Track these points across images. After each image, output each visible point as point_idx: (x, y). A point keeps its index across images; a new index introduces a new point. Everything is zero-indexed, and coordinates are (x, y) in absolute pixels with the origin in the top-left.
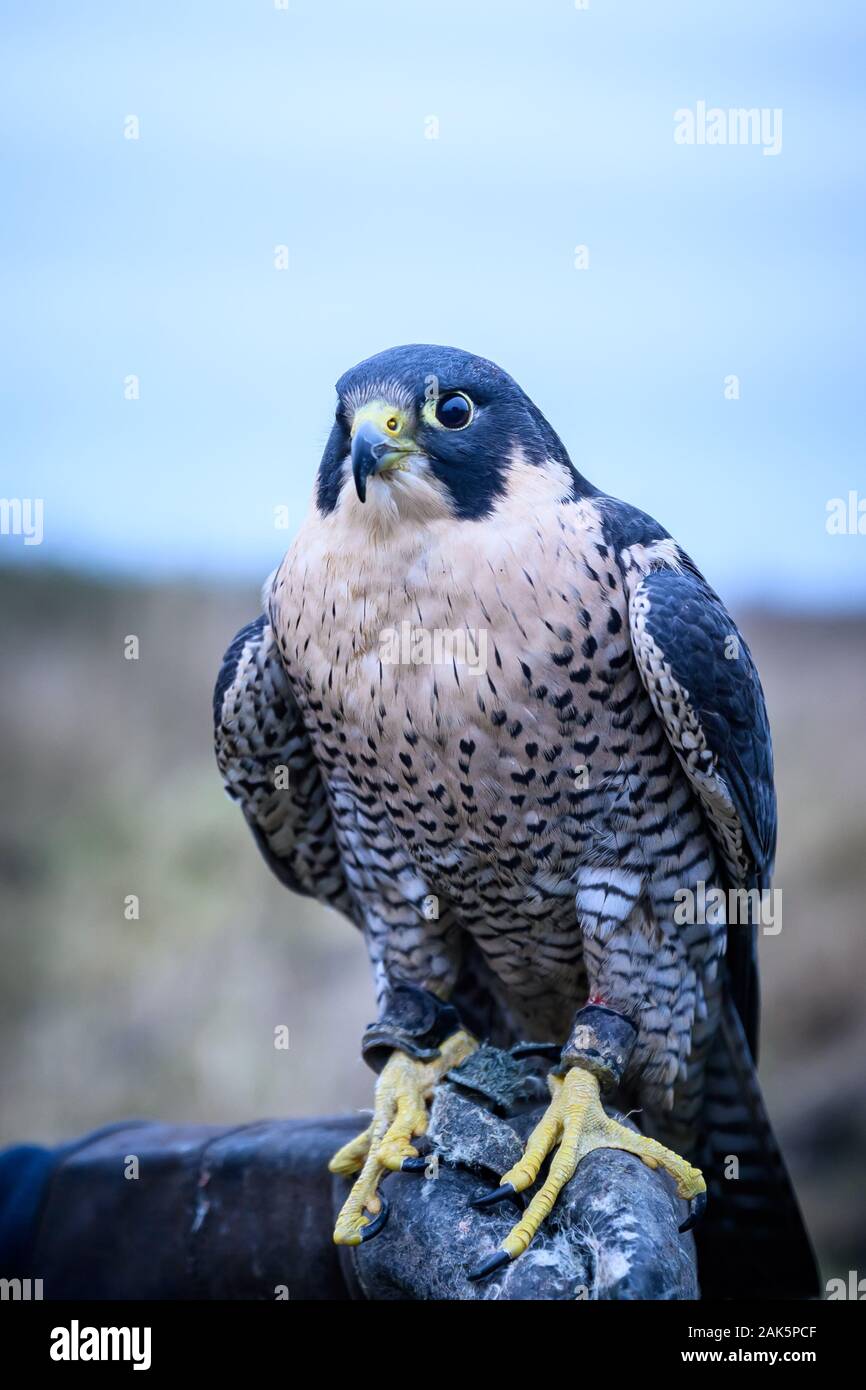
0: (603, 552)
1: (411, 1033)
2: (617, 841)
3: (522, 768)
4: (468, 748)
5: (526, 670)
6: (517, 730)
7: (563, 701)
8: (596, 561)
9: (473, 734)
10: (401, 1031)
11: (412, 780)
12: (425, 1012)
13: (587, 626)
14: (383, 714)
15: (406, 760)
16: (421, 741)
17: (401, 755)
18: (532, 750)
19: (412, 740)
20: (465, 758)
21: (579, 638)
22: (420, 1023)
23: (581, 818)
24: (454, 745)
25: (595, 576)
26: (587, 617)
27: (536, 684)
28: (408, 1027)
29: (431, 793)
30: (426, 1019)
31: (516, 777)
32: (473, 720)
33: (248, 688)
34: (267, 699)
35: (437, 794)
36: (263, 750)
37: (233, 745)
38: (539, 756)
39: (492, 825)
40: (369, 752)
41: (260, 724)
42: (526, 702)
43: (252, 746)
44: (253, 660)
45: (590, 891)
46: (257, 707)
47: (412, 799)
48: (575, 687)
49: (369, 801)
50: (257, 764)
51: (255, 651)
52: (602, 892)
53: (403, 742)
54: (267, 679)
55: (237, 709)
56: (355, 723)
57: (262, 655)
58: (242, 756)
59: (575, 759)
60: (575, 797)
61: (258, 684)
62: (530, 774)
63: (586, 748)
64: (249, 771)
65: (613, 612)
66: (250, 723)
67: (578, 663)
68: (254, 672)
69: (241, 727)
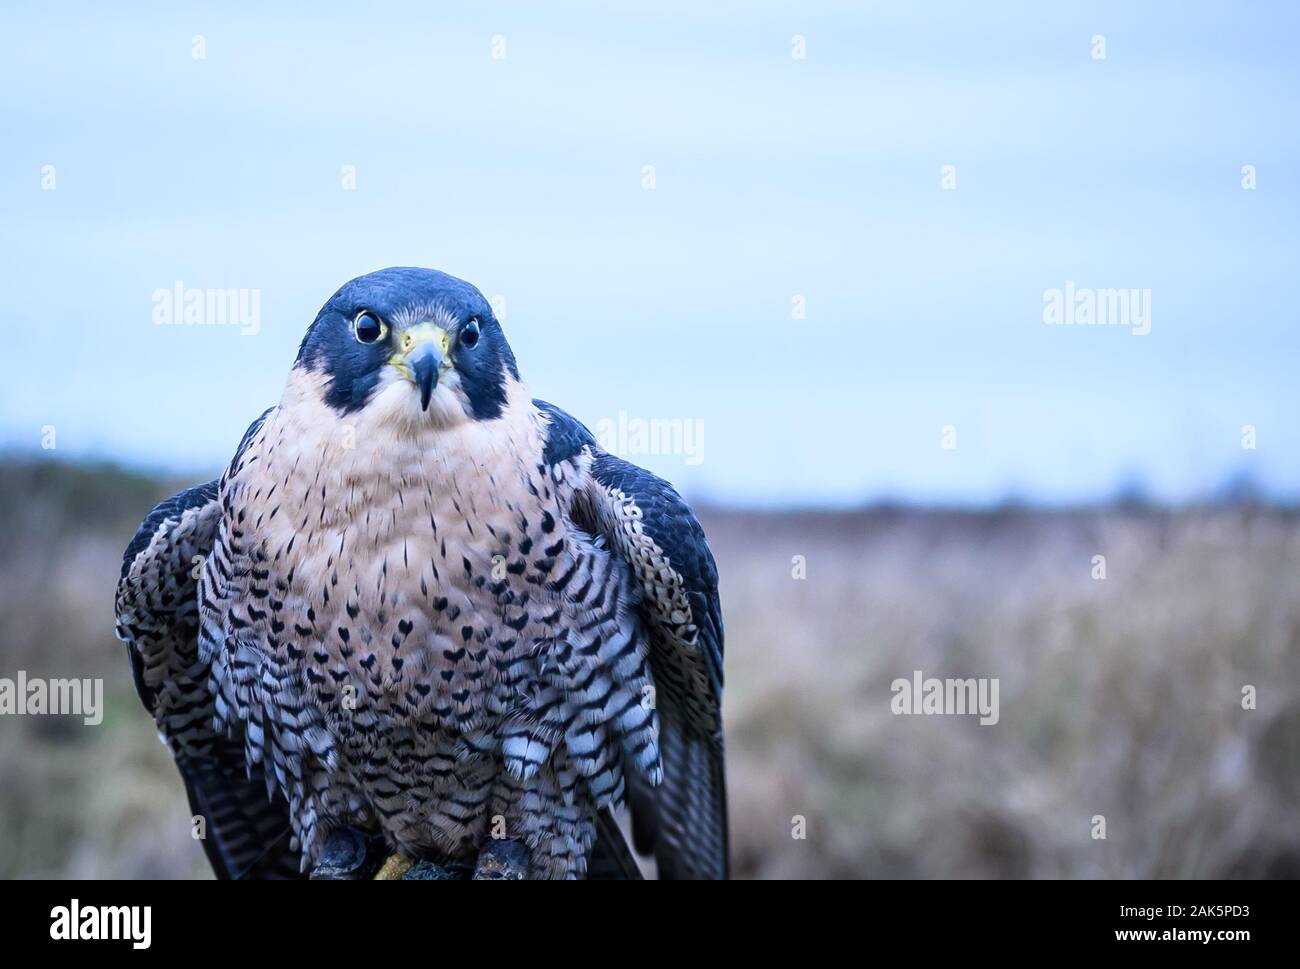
0: (542, 470)
1: (346, 870)
2: (535, 704)
3: (454, 648)
4: (406, 628)
5: (467, 564)
6: (456, 613)
7: (498, 589)
8: (537, 481)
9: (414, 615)
10: (338, 871)
11: (347, 654)
12: (356, 848)
13: (524, 531)
14: (334, 582)
15: (344, 634)
16: (361, 615)
17: (340, 630)
18: (467, 632)
19: (353, 612)
20: (401, 636)
21: (518, 539)
22: (353, 859)
23: (509, 683)
24: (393, 625)
25: (535, 491)
26: (525, 523)
27: (475, 576)
28: (343, 866)
29: (362, 663)
30: (358, 854)
31: (448, 654)
32: (415, 603)
33: (157, 557)
34: (172, 569)
35: (368, 664)
36: (158, 606)
37: (133, 596)
38: (473, 639)
39: (415, 694)
40: (305, 623)
41: (162, 586)
42: (466, 589)
43: (149, 601)
44: (167, 536)
45: (516, 739)
46: (161, 573)
47: (340, 668)
48: (512, 577)
49: (281, 661)
50: (149, 616)
51: (171, 529)
52: (525, 740)
53: (344, 614)
54: (175, 553)
55: (144, 571)
56: (300, 591)
57: (176, 534)
58: (138, 606)
59: (509, 633)
60: (502, 666)
61: (166, 556)
62: (462, 652)
63: (519, 625)
64: (141, 619)
65: (547, 515)
66: (152, 584)
67: (515, 557)
68: (165, 546)
69: (143, 585)
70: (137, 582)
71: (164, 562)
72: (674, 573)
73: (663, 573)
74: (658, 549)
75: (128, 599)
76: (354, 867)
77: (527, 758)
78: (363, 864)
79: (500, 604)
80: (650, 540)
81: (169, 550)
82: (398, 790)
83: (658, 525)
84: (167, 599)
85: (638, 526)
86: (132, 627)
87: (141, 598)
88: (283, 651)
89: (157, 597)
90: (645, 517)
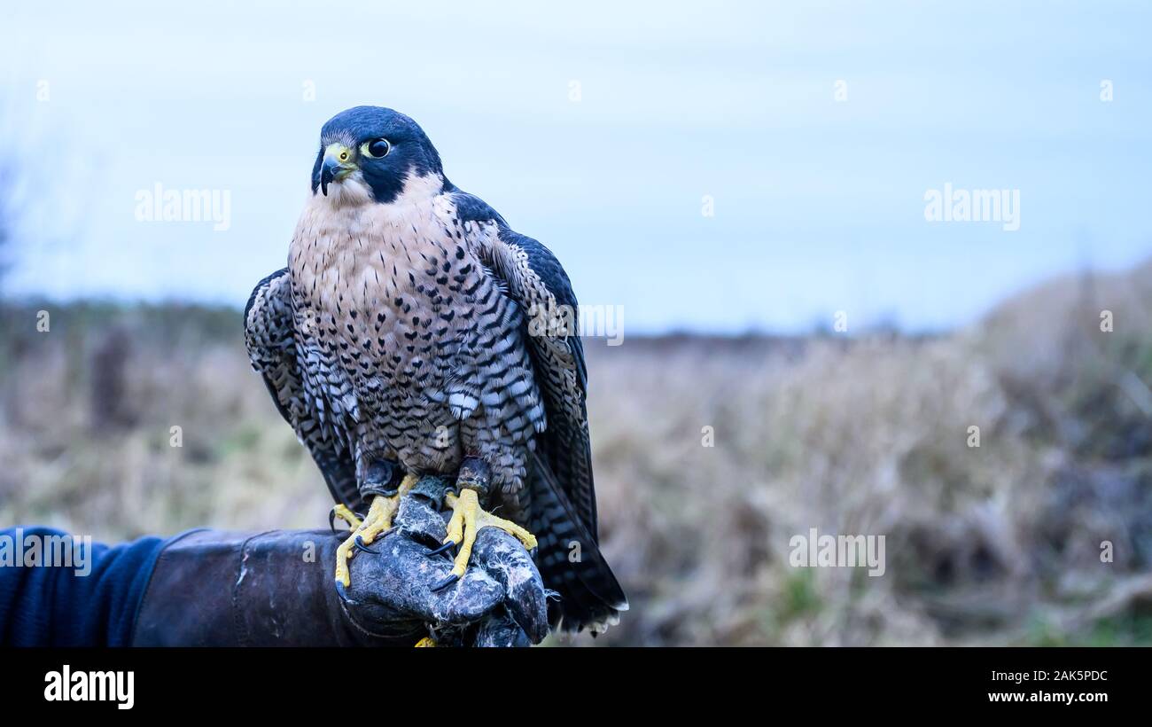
0: (455, 222)
1: (380, 485)
2: (462, 371)
3: (411, 332)
4: (382, 318)
5: (412, 277)
6: (408, 309)
7: (432, 294)
8: (452, 228)
9: (385, 311)
10: (376, 485)
11: (355, 340)
12: (386, 472)
13: (445, 257)
14: (341, 299)
15: (351, 328)
16: (359, 316)
17: (348, 326)
18: (416, 321)
19: (353, 314)
20: (379, 323)
21: (441, 262)
22: (385, 478)
23: (444, 357)
24: (375, 317)
25: (450, 235)
26: (446, 253)
27: (417, 285)
28: (378, 482)
29: (364, 346)
30: (388, 475)
31: (407, 335)
32: (387, 304)
33: (260, 310)
34: (271, 316)
35: (367, 345)
36: (269, 343)
37: (254, 340)
38: (420, 325)
39: (393, 363)
40: (332, 327)
41: (267, 329)
42: (413, 294)
43: (263, 341)
44: (263, 296)
45: (456, 395)
46: (265, 320)
47: (356, 351)
48: (439, 286)
49: (328, 355)
50: (266, 351)
51: (265, 291)
52: (463, 395)
53: (349, 317)
54: (271, 305)
55: (254, 321)
56: (327, 310)
57: (268, 295)
58: (259, 346)
59: (442, 324)
60: (440, 346)
61: (265, 309)
62: (415, 334)
63: (449, 318)
64: (263, 354)
65: (460, 248)
66: (262, 328)
67: (440, 275)
68: (264, 302)
69: (257, 330)
70: (253, 329)
71: (265, 312)
72: (548, 293)
73: (542, 293)
74: (538, 277)
75: (252, 343)
76: (385, 482)
77: (464, 406)
78: (392, 480)
79: (434, 304)
80: (532, 271)
81: (266, 304)
82: (398, 433)
83: (538, 263)
84: (273, 338)
85: (526, 264)
86: (260, 361)
87: (258, 339)
88: (326, 349)
89: (267, 337)
90: (529, 258)
